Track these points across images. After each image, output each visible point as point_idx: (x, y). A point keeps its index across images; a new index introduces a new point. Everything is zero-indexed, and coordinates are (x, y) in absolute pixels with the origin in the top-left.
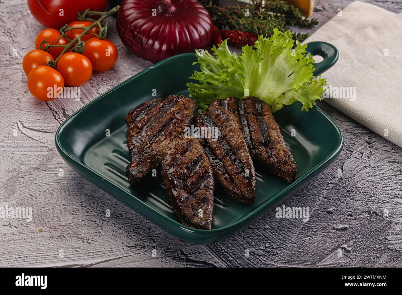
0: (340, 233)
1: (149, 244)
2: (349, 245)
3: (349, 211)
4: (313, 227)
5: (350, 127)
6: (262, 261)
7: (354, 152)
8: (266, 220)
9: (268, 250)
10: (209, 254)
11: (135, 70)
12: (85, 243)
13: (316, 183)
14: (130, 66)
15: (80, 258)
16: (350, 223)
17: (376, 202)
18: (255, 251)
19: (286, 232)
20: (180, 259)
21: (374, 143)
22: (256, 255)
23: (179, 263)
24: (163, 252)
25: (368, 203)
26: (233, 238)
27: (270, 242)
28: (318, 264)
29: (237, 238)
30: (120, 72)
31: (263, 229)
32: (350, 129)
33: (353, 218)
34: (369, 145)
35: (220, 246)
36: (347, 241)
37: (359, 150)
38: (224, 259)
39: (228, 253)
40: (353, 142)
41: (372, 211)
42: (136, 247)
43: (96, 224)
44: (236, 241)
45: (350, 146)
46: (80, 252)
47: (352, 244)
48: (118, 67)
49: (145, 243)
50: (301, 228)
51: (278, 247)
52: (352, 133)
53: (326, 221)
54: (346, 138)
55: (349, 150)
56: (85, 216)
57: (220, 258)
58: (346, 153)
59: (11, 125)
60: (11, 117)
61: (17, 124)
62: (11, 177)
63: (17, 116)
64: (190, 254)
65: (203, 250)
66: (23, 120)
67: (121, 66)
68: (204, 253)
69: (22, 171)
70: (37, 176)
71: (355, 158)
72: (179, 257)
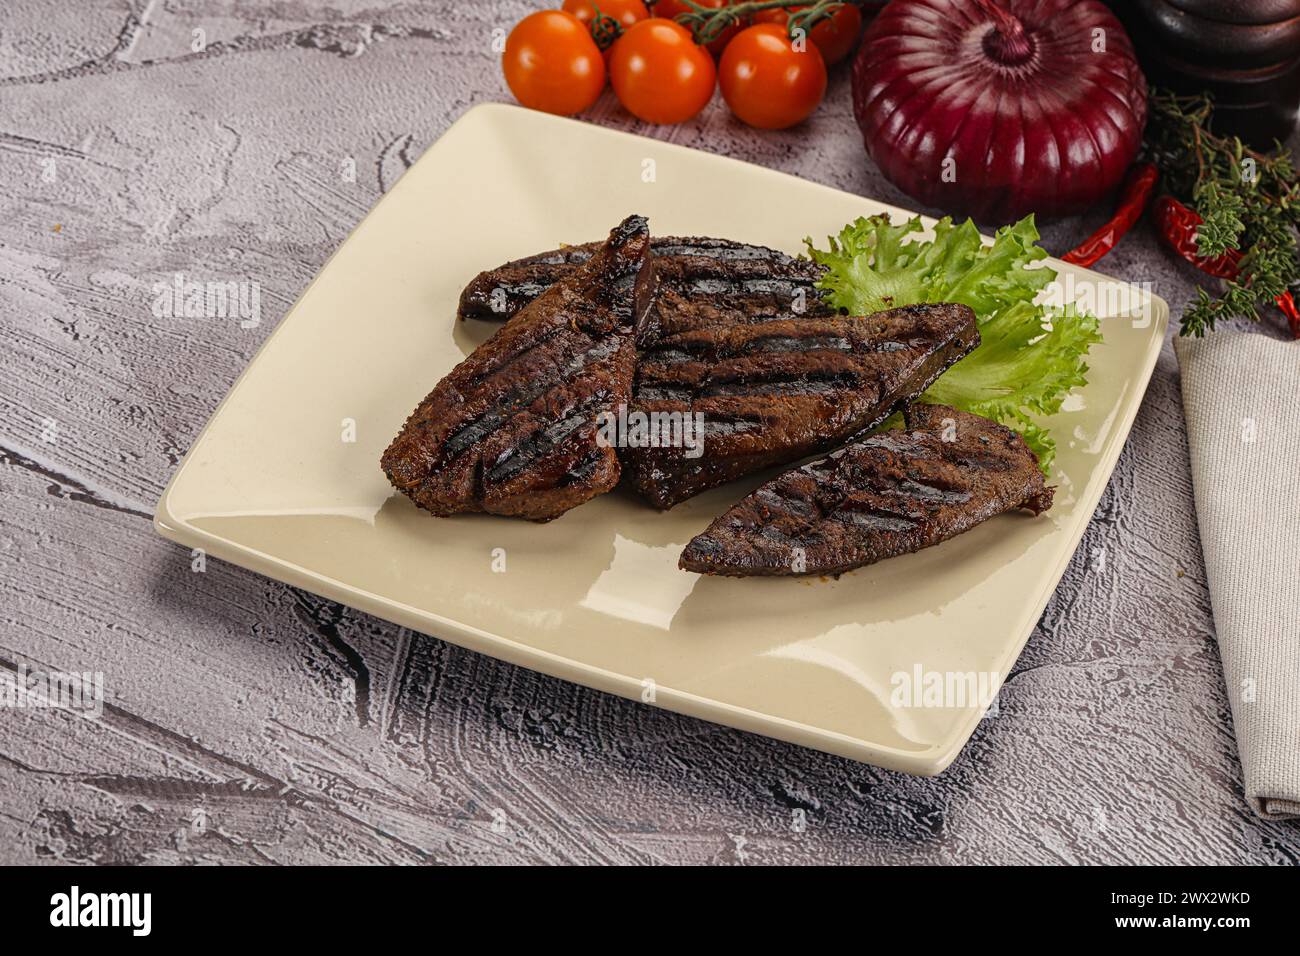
0: (774, 806)
2: (755, 846)
3: (876, 777)
4: (731, 751)
5: (1188, 599)
6: (488, 740)
7: (1104, 660)
9: (544, 728)
10: (394, 649)
11: (837, 177)
12: (164, 456)
14: (840, 162)
15: (110, 477)
16: (836, 803)
17: (978, 800)
18: (506, 710)
19: (646, 719)
20: (315, 616)
21: (1195, 671)
22: (495, 720)
23: (299, 622)
25: (955, 788)
27: (575, 714)
28: (610, 835)
30: (796, 161)
32: (1180, 604)
33: (861, 795)
34: (1170, 668)
36: (762, 834)
37: (1127, 663)
38: (409, 681)
39: (438, 674)
40: (1140, 637)
41: (936, 813)
45: (1118, 641)
46: (125, 467)
47: (765, 848)
48: (806, 149)
50: (694, 735)
51: (574, 738)
52: (1172, 615)
53: (782, 761)
54: (1136, 617)
55: (1102, 649)
57: (407, 672)
58: (1083, 648)
59: (379, 134)
60: (404, 120)
61: (396, 139)
62: (219, 235)
63: (420, 125)
64: (353, 620)
65: (392, 633)
66: (422, 139)
67: (818, 149)
68: (387, 639)
69: (260, 238)
70: (277, 265)
71: (1087, 673)
72: (317, 612)
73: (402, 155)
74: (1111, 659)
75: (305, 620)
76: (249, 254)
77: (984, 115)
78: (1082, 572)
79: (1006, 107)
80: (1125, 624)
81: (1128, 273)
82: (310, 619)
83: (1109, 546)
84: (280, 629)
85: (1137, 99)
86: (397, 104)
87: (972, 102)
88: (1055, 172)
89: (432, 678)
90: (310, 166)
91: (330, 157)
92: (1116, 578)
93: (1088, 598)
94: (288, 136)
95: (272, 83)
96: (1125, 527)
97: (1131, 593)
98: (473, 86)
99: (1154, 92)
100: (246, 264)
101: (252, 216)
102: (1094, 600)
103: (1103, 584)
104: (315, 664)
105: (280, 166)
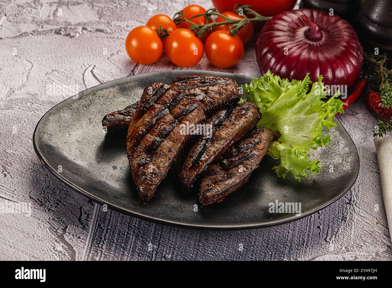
1: (49, 206)
5: (380, 232)
7: (349, 253)
8: (176, 251)
10: (85, 244)
13: (270, 253)
20: (56, 232)
23: (50, 234)
24: (51, 218)
26: (125, 245)
29: (128, 248)
31: (162, 256)
32: (377, 233)
35: (104, 243)
37: (359, 254)
38: (90, 255)
39: (101, 254)
40: (363, 245)
42: (36, 201)
43: (33, 167)
44: (124, 249)
45: (354, 246)
49: (48, 202)
52: (374, 237)
54: (361, 238)
55: (349, 249)
56: (34, 156)
57: (90, 252)
58: (341, 248)
59: (83, 64)
60: (93, 60)
61: (90, 66)
62: (25, 98)
63: (98, 62)
64: (70, 233)
65: (85, 238)
66: (99, 66)
67: (243, 73)
68: (82, 240)
69: (40, 99)
70: (45, 108)
71: (343, 257)
72: (57, 230)
73: (92, 71)
74: (352, 253)
75: (52, 233)
76: (35, 105)
77: (305, 58)
78: (341, 221)
79: (313, 56)
80: (357, 240)
81: (356, 117)
82: (54, 233)
83: (350, 212)
84: (43, 236)
85: (360, 55)
86: (90, 54)
87: (300, 55)
88: (330, 79)
89: (99, 254)
90: (58, 75)
91: (66, 72)
92: (353, 223)
93: (343, 231)
94: (50, 64)
95: (45, 46)
96: (356, 206)
97: (360, 229)
98: (118, 49)
99: (366, 53)
100: (34, 108)
101: (36, 91)
102: (345, 231)
103: (349, 226)
104: (56, 249)
105: (47, 75)
